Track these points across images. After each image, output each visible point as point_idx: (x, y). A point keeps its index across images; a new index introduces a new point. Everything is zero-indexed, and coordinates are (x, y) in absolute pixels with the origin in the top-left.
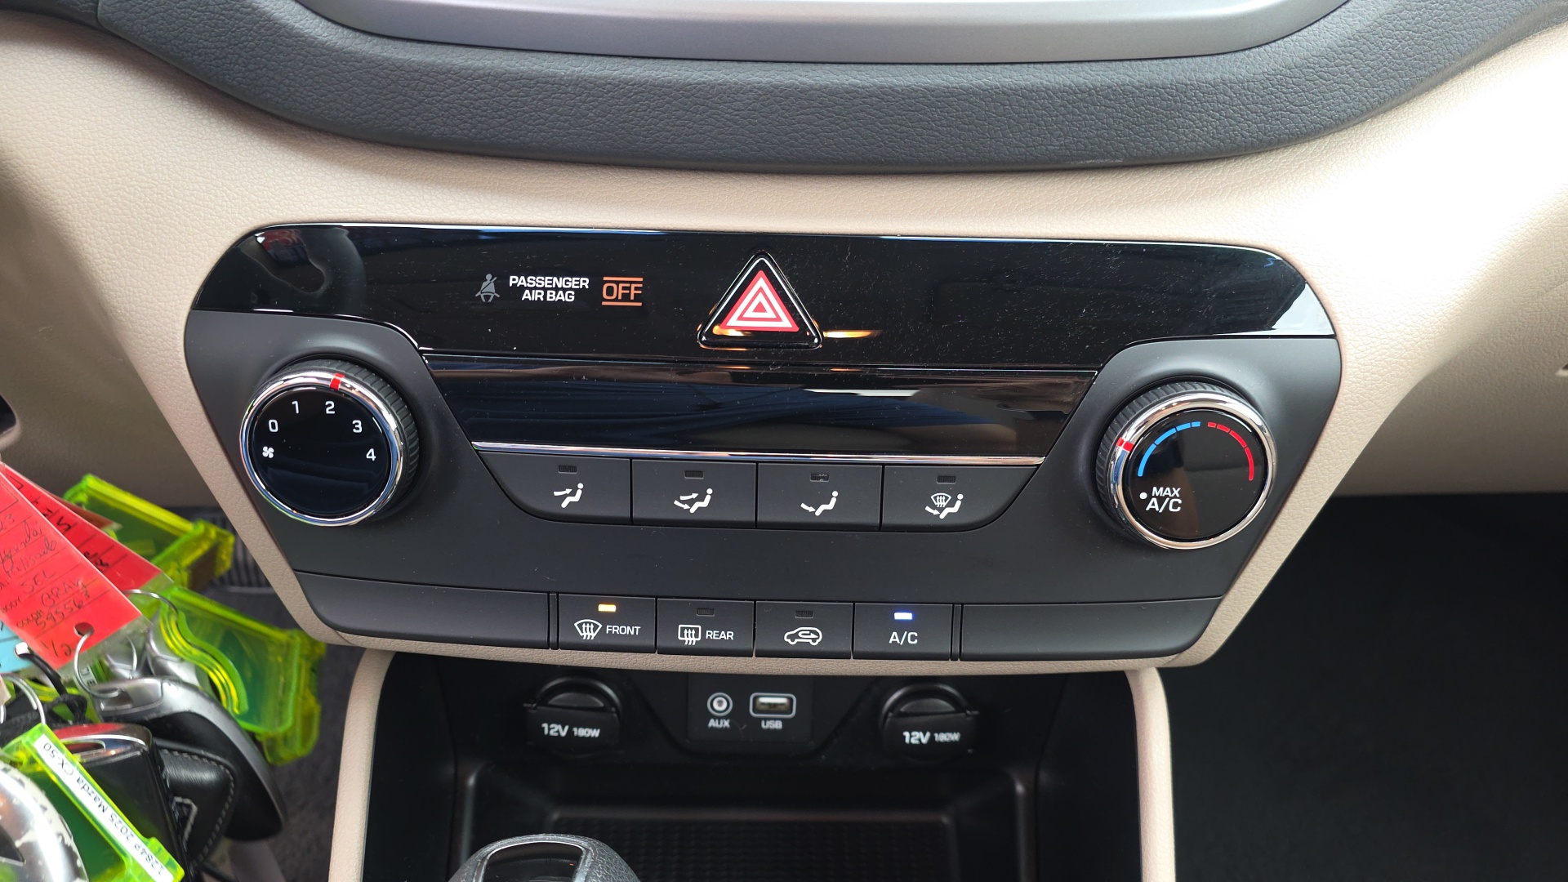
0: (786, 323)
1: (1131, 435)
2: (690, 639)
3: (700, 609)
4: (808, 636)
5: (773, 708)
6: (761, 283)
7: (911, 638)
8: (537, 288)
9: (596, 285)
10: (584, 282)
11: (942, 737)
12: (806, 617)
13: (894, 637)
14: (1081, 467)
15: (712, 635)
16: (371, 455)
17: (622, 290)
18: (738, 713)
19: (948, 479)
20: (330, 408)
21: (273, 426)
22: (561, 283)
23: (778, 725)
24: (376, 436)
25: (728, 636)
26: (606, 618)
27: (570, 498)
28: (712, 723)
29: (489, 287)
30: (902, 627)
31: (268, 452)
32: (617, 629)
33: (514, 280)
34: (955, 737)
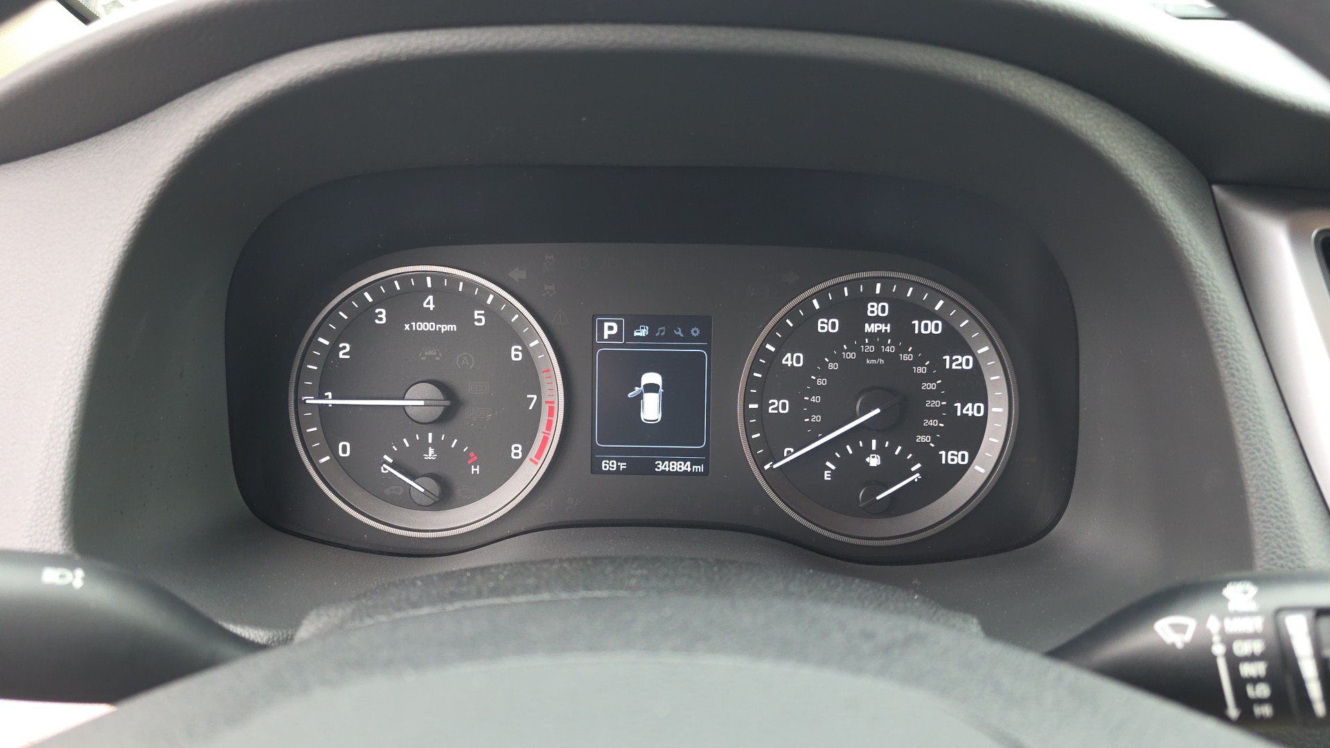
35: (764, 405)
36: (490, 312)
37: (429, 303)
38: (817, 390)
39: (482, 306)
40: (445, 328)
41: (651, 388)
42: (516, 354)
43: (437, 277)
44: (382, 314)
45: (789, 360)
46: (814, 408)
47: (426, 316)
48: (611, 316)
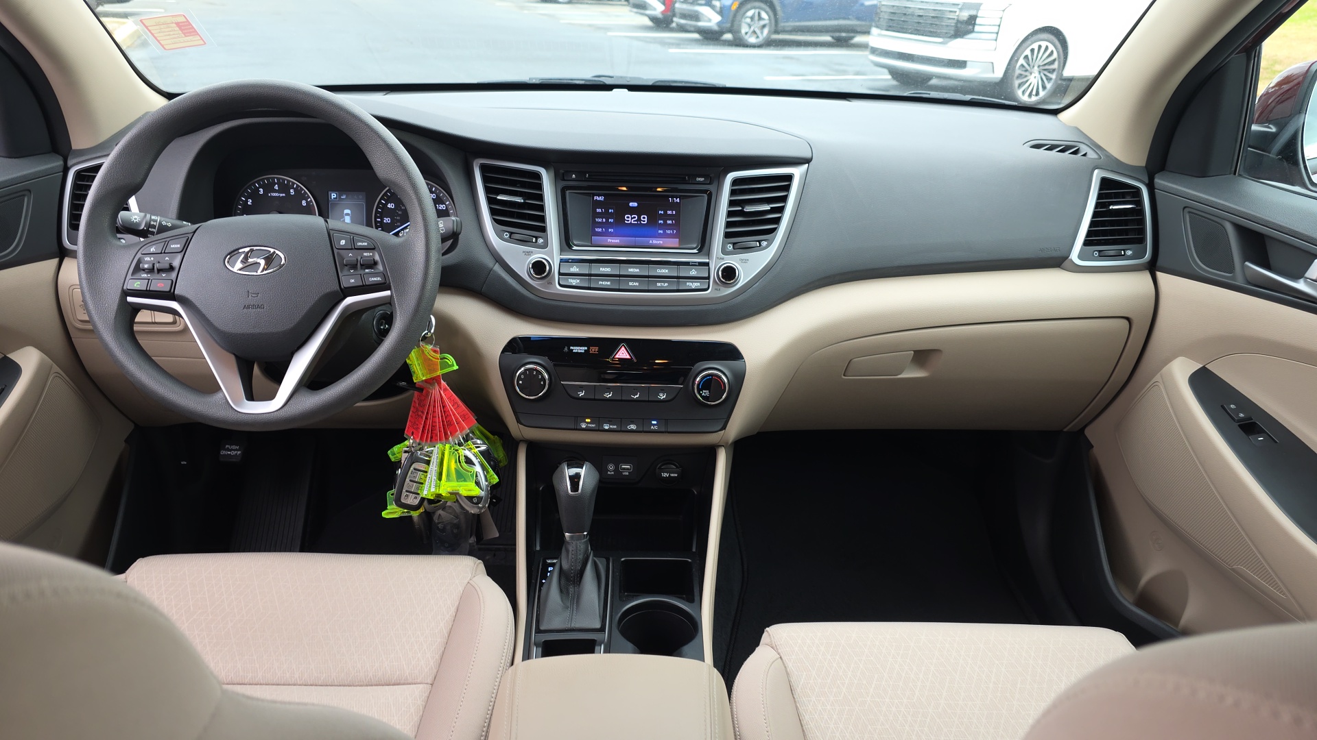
0: (628, 357)
1: (698, 379)
2: (607, 428)
3: (609, 421)
4: (633, 427)
5: (624, 469)
6: (623, 348)
7: (656, 427)
8: (576, 349)
9: (589, 349)
10: (586, 348)
11: (672, 475)
12: (632, 423)
13: (652, 427)
14: (691, 388)
15: (611, 427)
16: (542, 383)
17: (594, 350)
18: (616, 470)
19: (663, 390)
20: (535, 373)
21: (522, 377)
22: (581, 348)
23: (627, 474)
24: (544, 380)
25: (615, 427)
26: (588, 423)
27: (581, 394)
28: (609, 473)
29: (566, 349)
30: (654, 425)
31: (521, 382)
32: (590, 425)
33: (571, 348)
34: (676, 475)
35: (382, 220)
36: (295, 190)
37: (276, 187)
38: (399, 215)
39: (293, 188)
40: (281, 195)
41: (347, 214)
42: (304, 203)
43: (278, 179)
44: (261, 190)
45: (389, 206)
46: (398, 221)
47: (275, 191)
48: (334, 191)
